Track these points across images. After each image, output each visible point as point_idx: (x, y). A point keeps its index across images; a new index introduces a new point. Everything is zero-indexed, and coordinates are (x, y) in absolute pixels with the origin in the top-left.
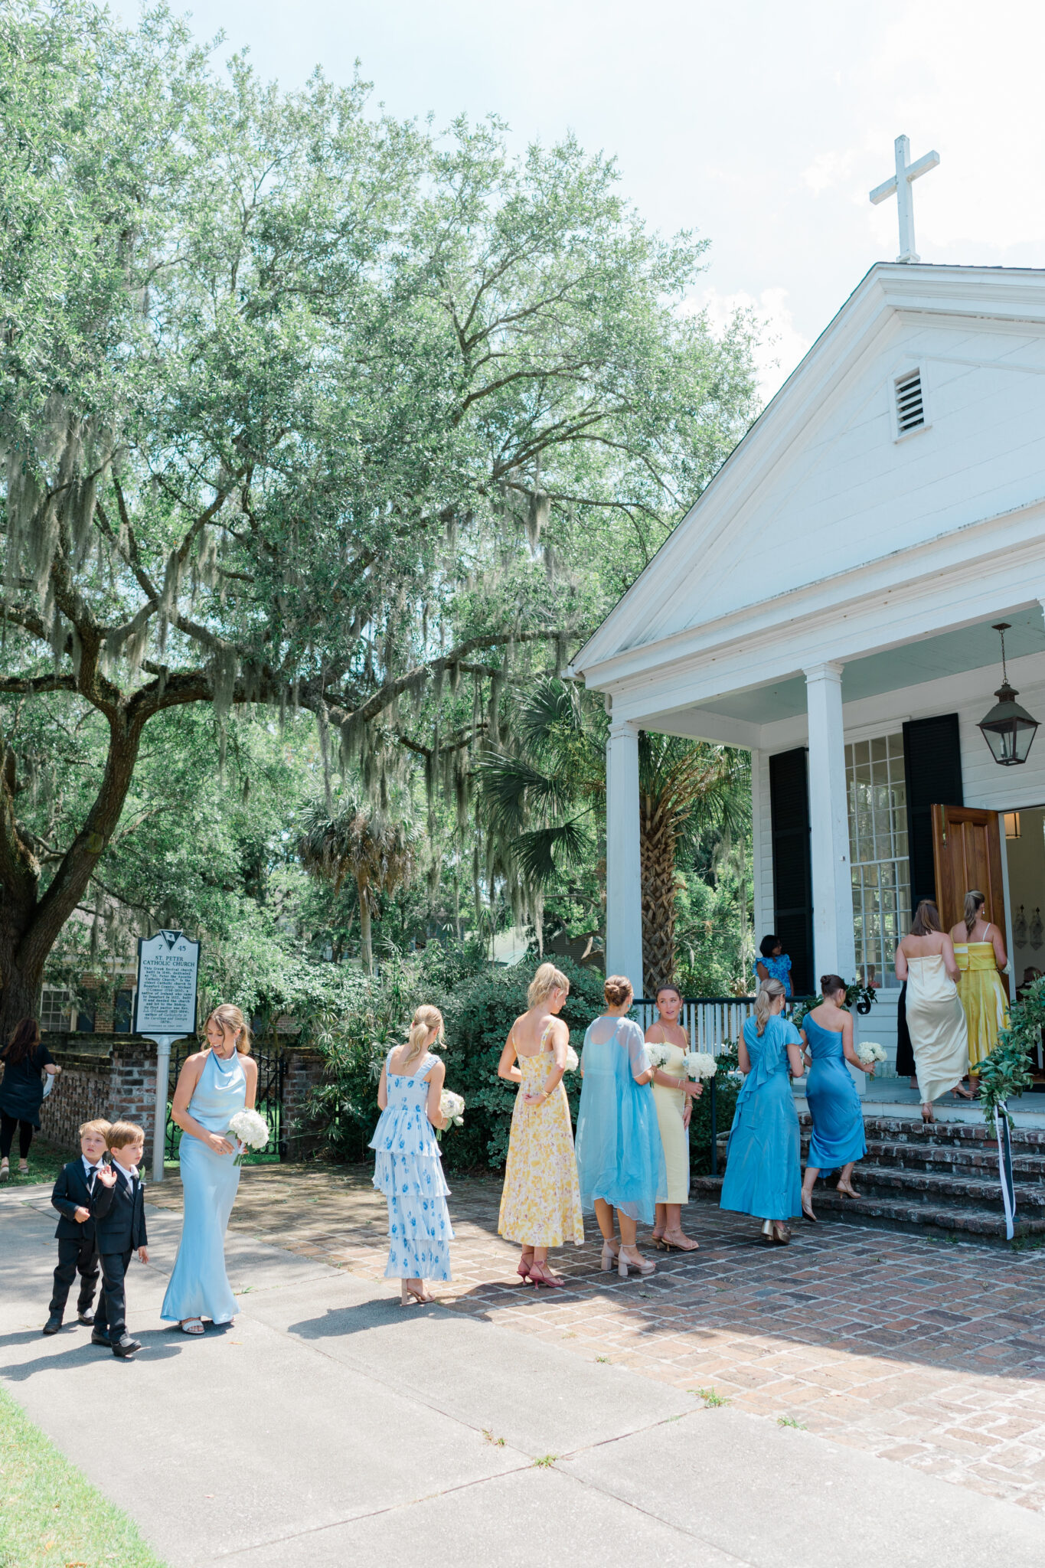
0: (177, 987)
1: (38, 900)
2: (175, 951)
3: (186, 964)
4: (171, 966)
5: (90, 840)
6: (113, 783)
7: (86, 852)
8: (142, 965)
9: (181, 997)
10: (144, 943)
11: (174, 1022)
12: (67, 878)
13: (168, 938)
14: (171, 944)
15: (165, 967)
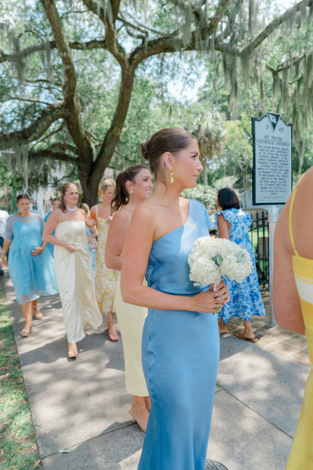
0: (279, 164)
1: (94, 160)
2: (277, 133)
3: (284, 144)
4: (275, 146)
5: (115, 130)
6: (123, 102)
7: (113, 136)
8: (257, 144)
9: (282, 172)
10: (256, 123)
11: (279, 194)
12: (106, 149)
13: (272, 120)
14: (274, 125)
15: (271, 146)
